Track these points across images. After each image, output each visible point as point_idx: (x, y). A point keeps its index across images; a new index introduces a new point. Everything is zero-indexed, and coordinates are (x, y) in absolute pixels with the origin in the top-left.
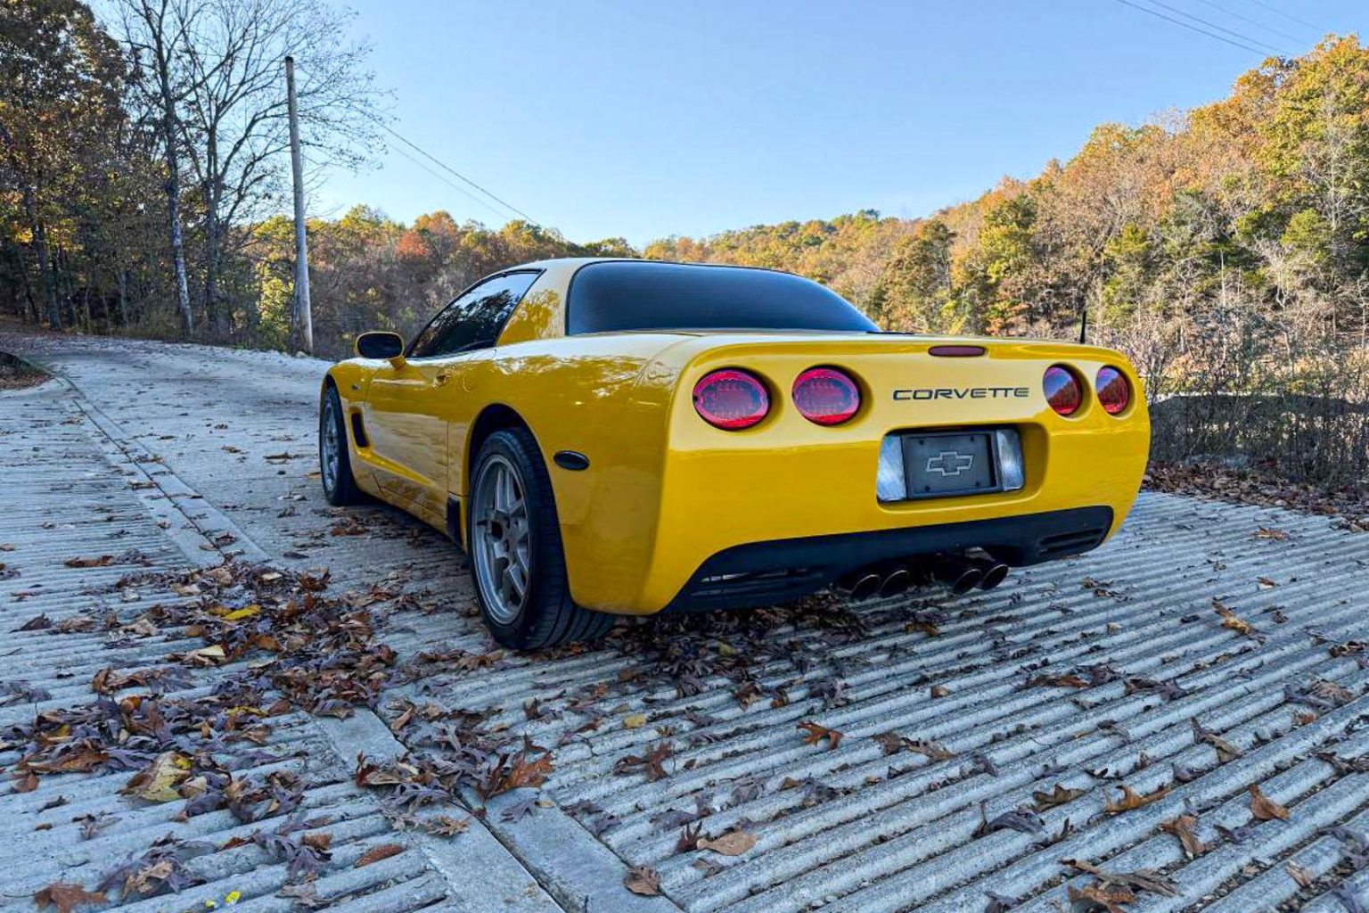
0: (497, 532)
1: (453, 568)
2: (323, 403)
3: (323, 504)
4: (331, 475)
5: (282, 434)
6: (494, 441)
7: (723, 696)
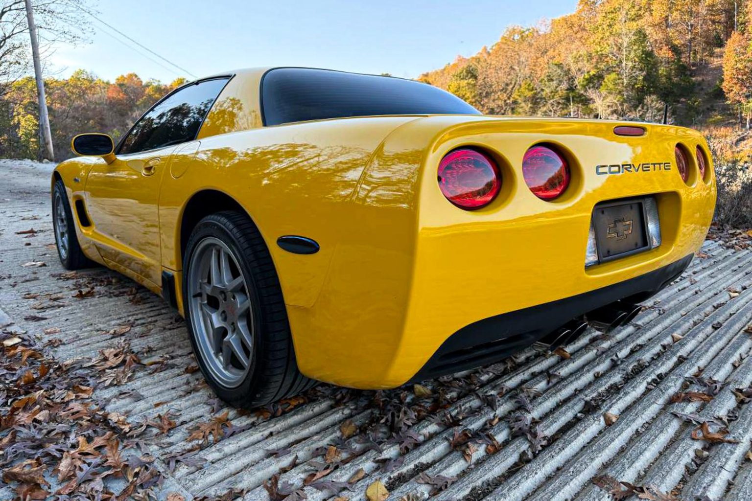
0: (213, 303)
1: (169, 321)
2: (54, 193)
3: (60, 269)
4: (63, 246)
5: (30, 214)
6: (207, 225)
7: (441, 448)
